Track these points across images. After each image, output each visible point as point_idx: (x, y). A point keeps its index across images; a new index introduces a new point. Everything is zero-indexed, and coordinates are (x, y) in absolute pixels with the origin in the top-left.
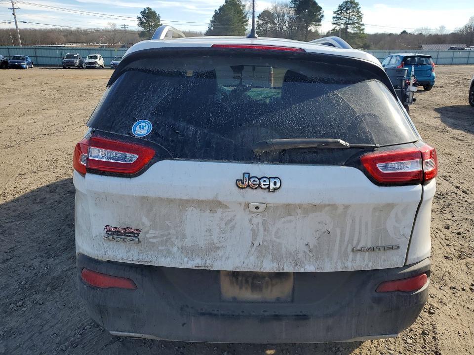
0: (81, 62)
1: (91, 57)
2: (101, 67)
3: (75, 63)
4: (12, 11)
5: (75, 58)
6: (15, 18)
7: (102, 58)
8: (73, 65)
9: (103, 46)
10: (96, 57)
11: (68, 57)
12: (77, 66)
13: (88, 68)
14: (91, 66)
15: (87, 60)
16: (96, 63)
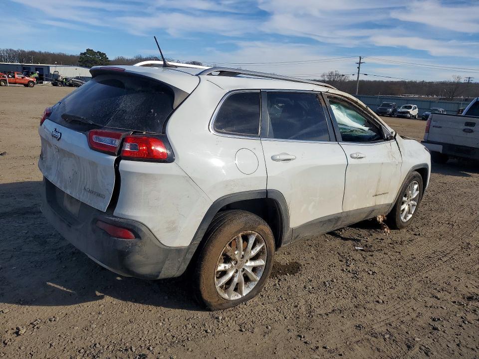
0: (395, 111)
1: (406, 107)
2: (414, 117)
3: (388, 111)
4: (358, 65)
5: (390, 106)
6: (359, 71)
7: (417, 109)
8: (386, 113)
9: (440, 99)
10: (410, 108)
11: (385, 105)
12: (388, 114)
13: (399, 117)
14: (403, 115)
15: (401, 110)
16: (409, 112)
